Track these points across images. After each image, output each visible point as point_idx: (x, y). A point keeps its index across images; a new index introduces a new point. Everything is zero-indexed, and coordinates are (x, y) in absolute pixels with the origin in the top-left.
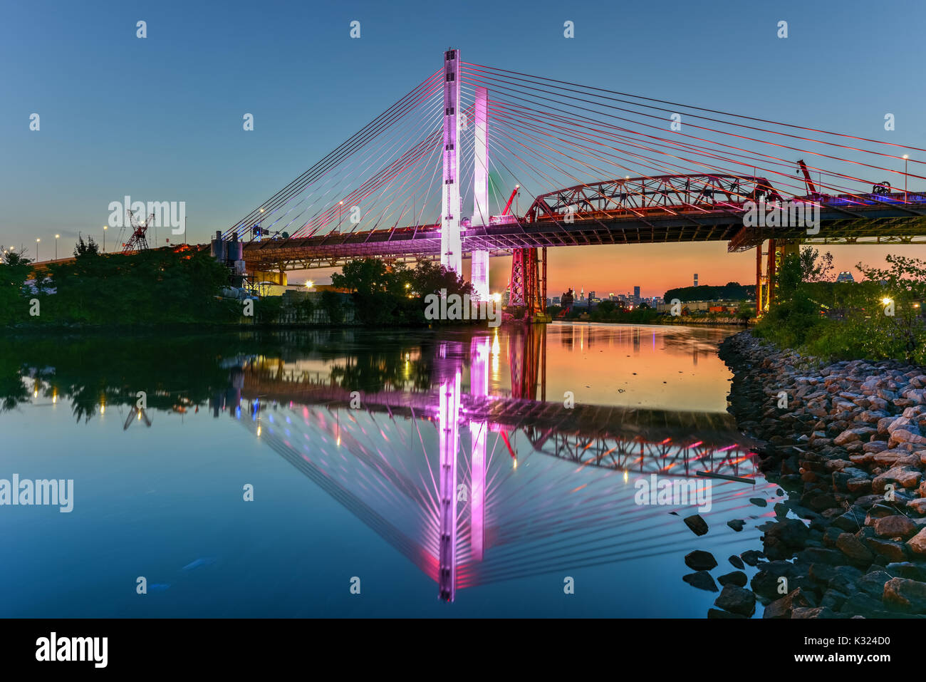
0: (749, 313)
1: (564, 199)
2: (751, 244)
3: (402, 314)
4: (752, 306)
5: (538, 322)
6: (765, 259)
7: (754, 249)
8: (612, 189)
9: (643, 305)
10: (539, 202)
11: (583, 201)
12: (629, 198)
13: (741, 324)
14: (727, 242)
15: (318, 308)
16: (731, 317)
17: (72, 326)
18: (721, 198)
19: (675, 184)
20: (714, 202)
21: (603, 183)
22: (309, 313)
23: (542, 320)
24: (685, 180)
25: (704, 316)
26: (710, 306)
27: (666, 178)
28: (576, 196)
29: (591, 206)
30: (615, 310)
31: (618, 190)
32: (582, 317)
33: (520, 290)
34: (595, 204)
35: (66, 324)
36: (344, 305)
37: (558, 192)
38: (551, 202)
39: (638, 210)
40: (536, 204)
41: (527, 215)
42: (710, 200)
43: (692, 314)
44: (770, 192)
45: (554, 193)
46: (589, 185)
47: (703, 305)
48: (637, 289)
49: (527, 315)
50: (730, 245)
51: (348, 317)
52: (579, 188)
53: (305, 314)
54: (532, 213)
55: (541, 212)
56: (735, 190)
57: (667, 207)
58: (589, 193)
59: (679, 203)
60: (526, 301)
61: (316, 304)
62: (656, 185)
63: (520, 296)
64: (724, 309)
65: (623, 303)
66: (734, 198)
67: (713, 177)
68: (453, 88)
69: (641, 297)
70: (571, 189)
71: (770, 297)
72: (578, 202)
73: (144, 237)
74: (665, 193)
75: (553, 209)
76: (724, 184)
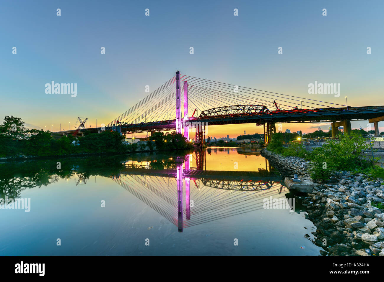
0: (262, 143)
1: (209, 112)
2: (262, 124)
3: (168, 147)
4: (263, 140)
5: (204, 148)
6: (266, 127)
7: (263, 125)
8: (223, 109)
9: (231, 141)
10: (203, 113)
11: (215, 112)
12: (228, 111)
13: (260, 146)
14: (256, 123)
15: (146, 146)
16: (257, 144)
17: (86, 154)
18: (253, 111)
19: (240, 107)
20: (252, 112)
21: (221, 107)
22: (144, 148)
23: (205, 147)
24: (243, 106)
25: (250, 144)
26: (251, 140)
27: (238, 106)
28: (213, 111)
29: (217, 114)
30: (223, 143)
31: (225, 109)
32: (214, 145)
33: (198, 138)
34: (218, 113)
35: (84, 154)
36: (153, 145)
37: (208, 110)
38: (206, 113)
39: (231, 115)
40: (202, 113)
41: (199, 117)
42: (250, 112)
43: (246, 143)
44: (267, 109)
45: (207, 110)
46: (217, 108)
47: (249, 141)
48: (228, 136)
49: (200, 145)
50: (256, 124)
51: (155, 148)
52: (214, 109)
53: (143, 148)
54: (201, 116)
55: (203, 116)
56: (257, 109)
57: (239, 114)
58: (217, 110)
59: (242, 113)
60: (200, 141)
61: (146, 145)
62: (235, 108)
63: (198, 140)
64: (255, 142)
65: (225, 140)
66: (257, 111)
67: (251, 106)
68: (178, 82)
69: (229, 138)
70: (212, 109)
71: (268, 138)
72: (214, 112)
73: (84, 125)
74: (238, 110)
75: (206, 115)
76: (254, 107)
